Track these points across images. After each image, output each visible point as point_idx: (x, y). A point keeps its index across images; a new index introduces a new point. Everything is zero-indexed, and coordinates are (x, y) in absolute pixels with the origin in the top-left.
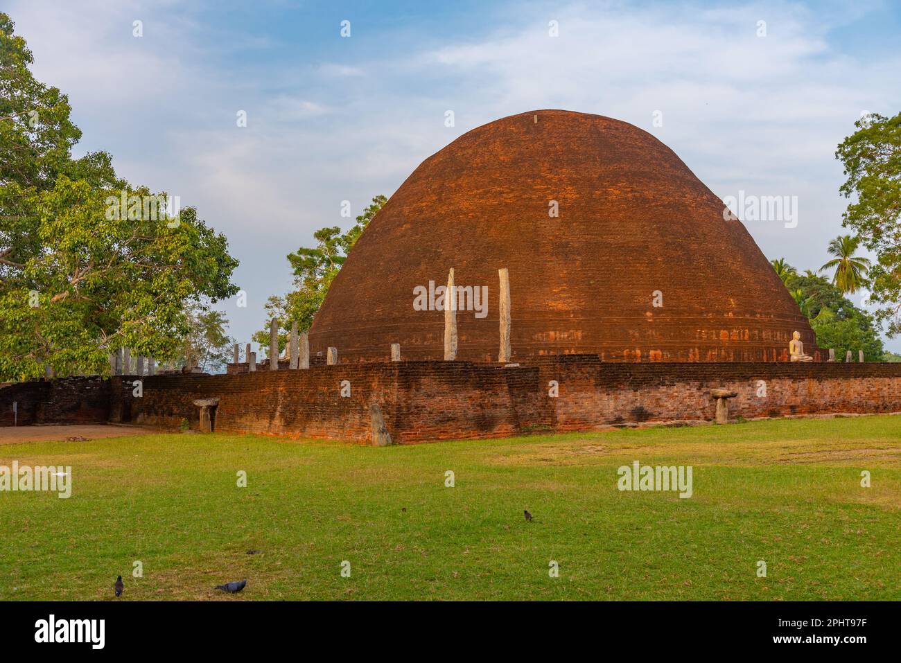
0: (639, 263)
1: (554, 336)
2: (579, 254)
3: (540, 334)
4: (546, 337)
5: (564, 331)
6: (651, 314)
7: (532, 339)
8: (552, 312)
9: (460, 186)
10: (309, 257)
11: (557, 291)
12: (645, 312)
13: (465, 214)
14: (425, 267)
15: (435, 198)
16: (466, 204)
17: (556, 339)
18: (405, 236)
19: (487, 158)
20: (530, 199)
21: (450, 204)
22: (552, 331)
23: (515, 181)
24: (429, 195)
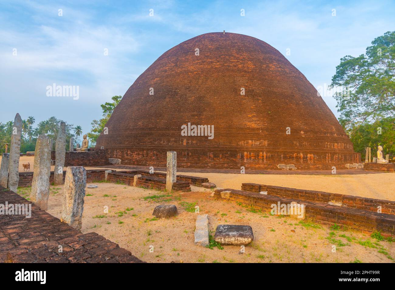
0: (292, 103)
1: (251, 143)
2: (260, 96)
3: (243, 142)
4: (247, 143)
5: (257, 141)
6: (303, 133)
7: (238, 144)
8: (249, 128)
9: (188, 59)
10: (109, 106)
11: (250, 116)
12: (300, 131)
13: (192, 72)
14: (169, 99)
15: (173, 65)
16: (192, 68)
17: (252, 145)
18: (156, 84)
19: (201, 47)
20: (229, 66)
21: (182, 67)
22: (251, 140)
23: (219, 57)
24: (170, 63)
